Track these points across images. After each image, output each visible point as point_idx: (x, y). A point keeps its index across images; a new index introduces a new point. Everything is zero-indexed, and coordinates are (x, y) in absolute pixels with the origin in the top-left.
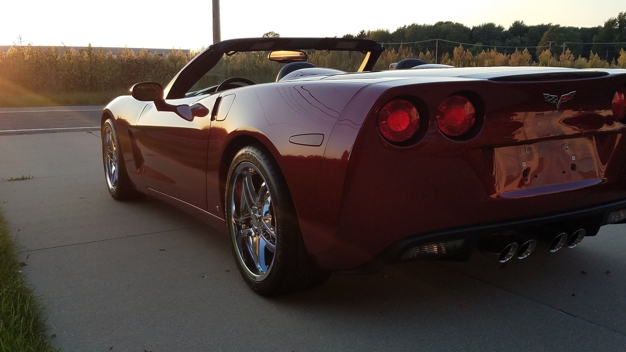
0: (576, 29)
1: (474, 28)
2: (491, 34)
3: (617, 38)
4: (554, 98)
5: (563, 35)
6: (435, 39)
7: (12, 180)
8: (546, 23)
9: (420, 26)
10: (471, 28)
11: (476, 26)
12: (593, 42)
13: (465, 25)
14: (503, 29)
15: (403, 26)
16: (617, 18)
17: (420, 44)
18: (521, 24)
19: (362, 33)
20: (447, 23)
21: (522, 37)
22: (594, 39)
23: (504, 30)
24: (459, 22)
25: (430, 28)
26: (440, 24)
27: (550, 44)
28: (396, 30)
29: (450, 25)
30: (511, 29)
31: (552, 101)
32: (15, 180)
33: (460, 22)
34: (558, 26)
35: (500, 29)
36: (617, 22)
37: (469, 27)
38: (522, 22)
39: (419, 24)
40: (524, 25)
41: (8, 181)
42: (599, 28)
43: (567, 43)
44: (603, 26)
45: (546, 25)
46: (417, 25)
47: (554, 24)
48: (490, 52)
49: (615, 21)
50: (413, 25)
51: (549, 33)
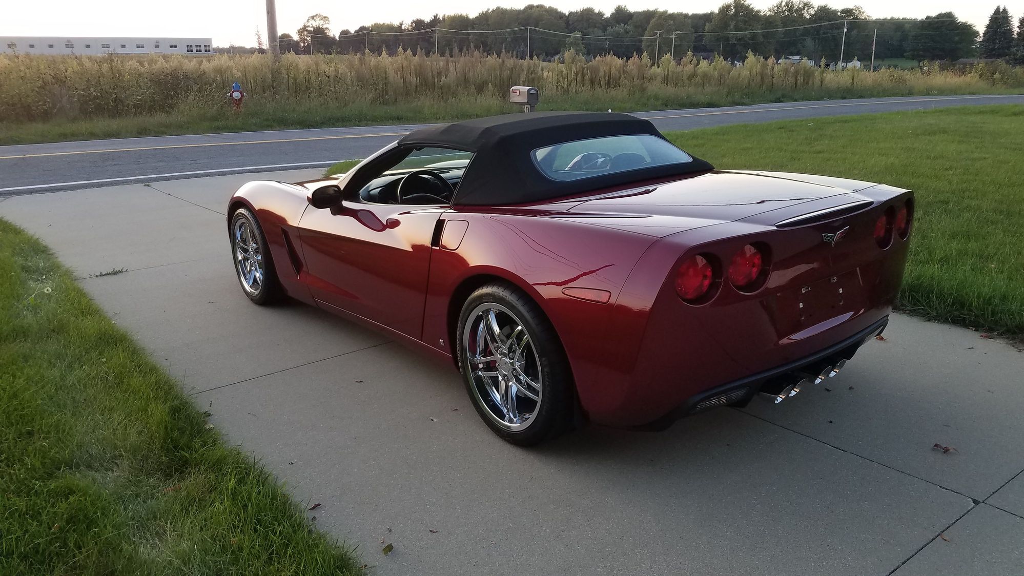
0: (686, 16)
1: (571, 13)
2: (590, 21)
3: (732, 27)
4: (831, 237)
5: (672, 22)
6: (526, 27)
7: (101, 275)
8: (652, 8)
9: (506, 10)
10: (567, 14)
11: (573, 11)
12: (706, 31)
13: (559, 10)
14: (603, 15)
15: (485, 10)
16: (732, 2)
17: (507, 32)
18: (624, 9)
19: (435, 17)
20: (538, 6)
21: (626, 25)
22: (706, 28)
23: (605, 17)
24: (552, 6)
25: (519, 12)
26: (530, 7)
27: (658, 34)
28: (477, 15)
29: (543, 9)
30: (613, 15)
31: (829, 240)
32: (105, 275)
33: (554, 6)
34: (665, 12)
35: (600, 15)
36: (732, 7)
37: (564, 12)
38: (625, 7)
39: (505, 8)
40: (627, 11)
41: (97, 276)
42: (712, 13)
43: (677, 32)
44: (717, 11)
45: (653, 11)
46: (502, 9)
47: (661, 9)
48: (605, 56)
49: (729, 6)
50: (498, 8)
51: (657, 20)
